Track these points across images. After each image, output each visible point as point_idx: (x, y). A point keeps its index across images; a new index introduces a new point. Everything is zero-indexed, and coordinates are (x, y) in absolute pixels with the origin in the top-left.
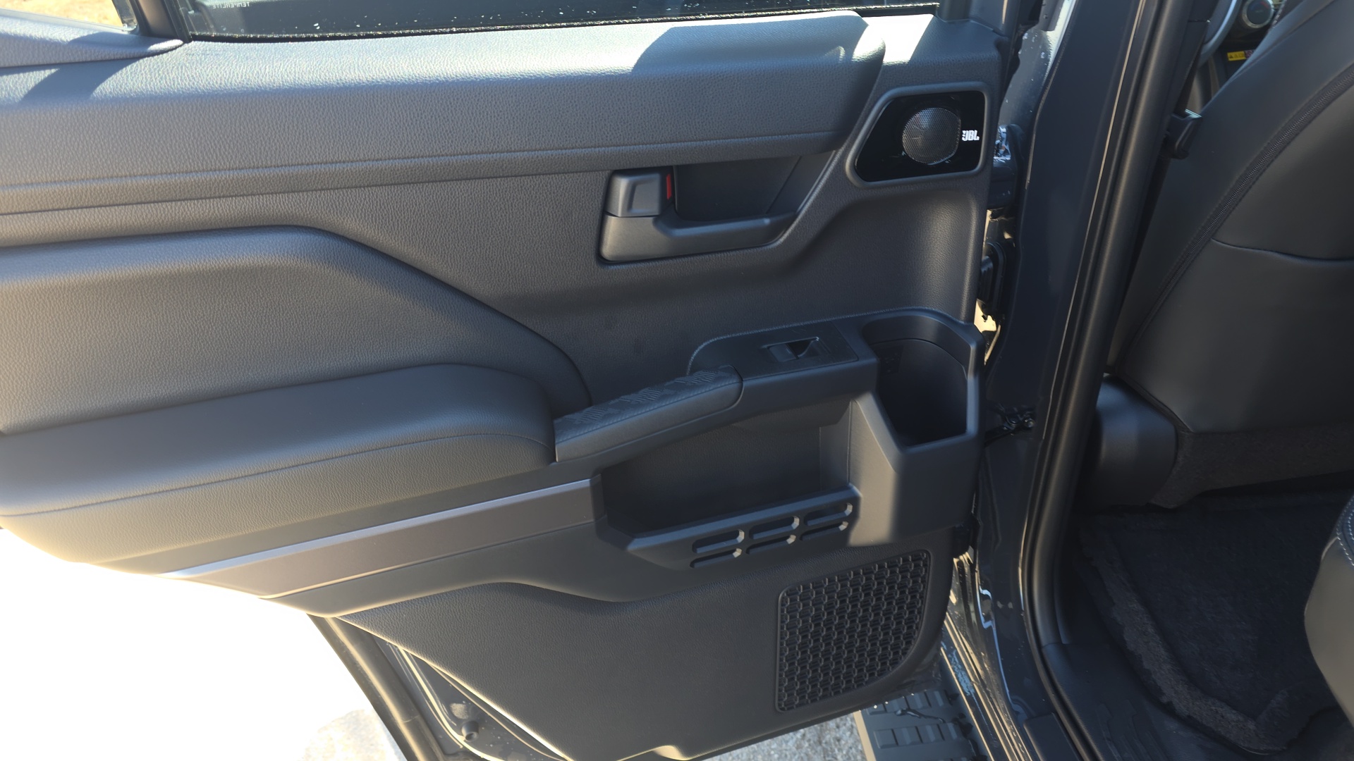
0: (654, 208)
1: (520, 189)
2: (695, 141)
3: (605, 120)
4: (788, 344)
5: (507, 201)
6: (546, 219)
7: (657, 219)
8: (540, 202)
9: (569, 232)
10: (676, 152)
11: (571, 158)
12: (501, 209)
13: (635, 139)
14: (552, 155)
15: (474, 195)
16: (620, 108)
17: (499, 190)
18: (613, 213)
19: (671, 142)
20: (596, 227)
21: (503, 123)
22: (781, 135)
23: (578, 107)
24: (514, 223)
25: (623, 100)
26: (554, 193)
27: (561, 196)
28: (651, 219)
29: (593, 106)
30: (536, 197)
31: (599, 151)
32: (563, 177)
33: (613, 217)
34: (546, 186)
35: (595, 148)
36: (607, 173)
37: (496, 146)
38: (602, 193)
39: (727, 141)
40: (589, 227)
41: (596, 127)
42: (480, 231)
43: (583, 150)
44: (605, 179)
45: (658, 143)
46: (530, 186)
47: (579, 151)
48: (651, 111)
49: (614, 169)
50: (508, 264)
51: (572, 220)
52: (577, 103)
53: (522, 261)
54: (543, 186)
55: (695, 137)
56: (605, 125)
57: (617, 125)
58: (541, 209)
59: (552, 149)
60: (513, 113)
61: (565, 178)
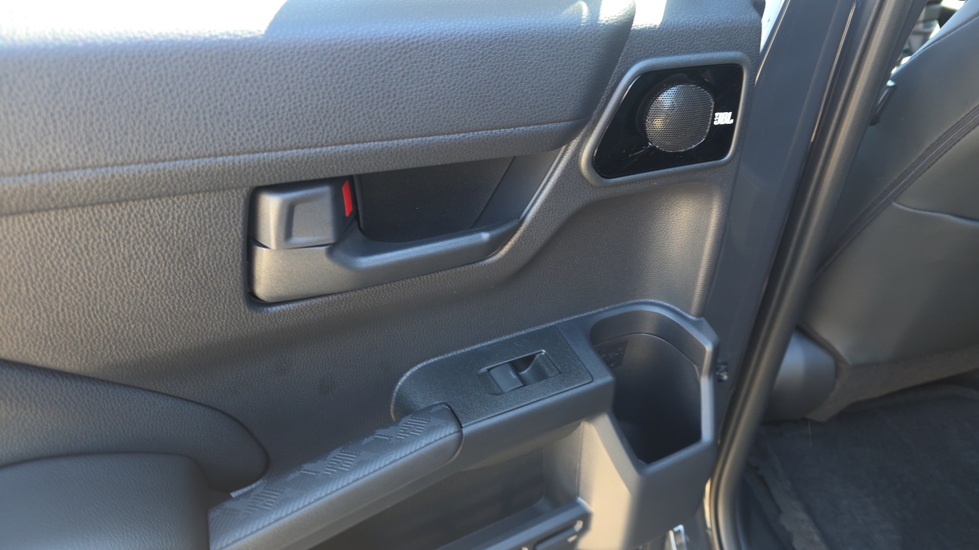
0: (328, 235)
1: (95, 224)
2: (380, 140)
3: (227, 113)
4: (510, 362)
5: (77, 242)
6: (153, 262)
7: (331, 249)
8: (136, 239)
9: (195, 275)
10: (352, 158)
11: (176, 175)
12: (67, 255)
13: (283, 141)
14: (140, 172)
15: (12, 239)
16: (250, 94)
17: (57, 228)
18: (265, 244)
19: (342, 144)
20: (239, 264)
21: (33, 123)
22: (503, 128)
23: (174, 94)
24: (97, 272)
25: (255, 81)
26: (158, 225)
27: (172, 227)
28: (323, 248)
29: (202, 92)
30: (127, 233)
31: (224, 163)
32: (170, 202)
33: (264, 249)
34: (143, 216)
35: (216, 156)
36: (244, 192)
37: (29, 163)
38: (241, 219)
39: (428, 139)
40: (227, 266)
41: (212, 124)
42: (38, 289)
43: (196, 161)
44: (242, 200)
45: (322, 146)
46: (114, 218)
47: (188, 163)
48: (306, 99)
49: (255, 185)
50: (102, 327)
51: (198, 259)
52: (171, 86)
53: (125, 320)
54: (136, 216)
55: (380, 136)
56: (228, 121)
57: (250, 121)
58: (140, 249)
59: (139, 163)
60: (50, 107)
61: (174, 202)
